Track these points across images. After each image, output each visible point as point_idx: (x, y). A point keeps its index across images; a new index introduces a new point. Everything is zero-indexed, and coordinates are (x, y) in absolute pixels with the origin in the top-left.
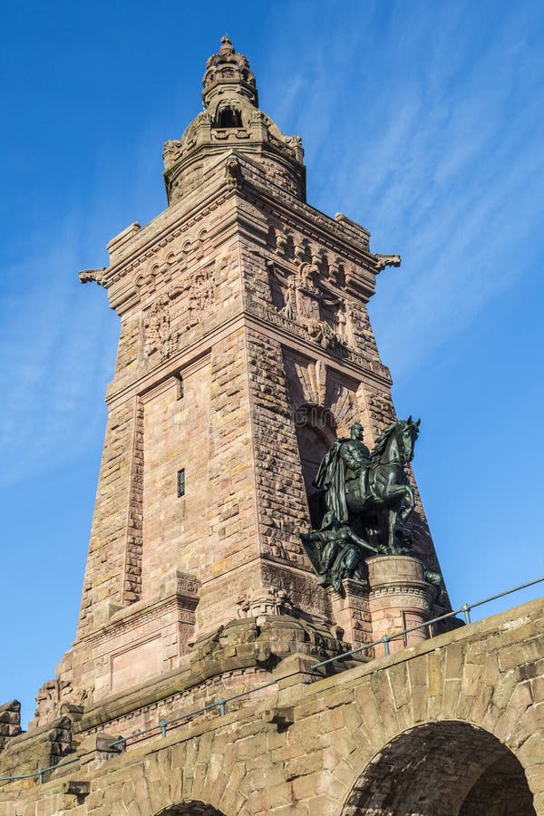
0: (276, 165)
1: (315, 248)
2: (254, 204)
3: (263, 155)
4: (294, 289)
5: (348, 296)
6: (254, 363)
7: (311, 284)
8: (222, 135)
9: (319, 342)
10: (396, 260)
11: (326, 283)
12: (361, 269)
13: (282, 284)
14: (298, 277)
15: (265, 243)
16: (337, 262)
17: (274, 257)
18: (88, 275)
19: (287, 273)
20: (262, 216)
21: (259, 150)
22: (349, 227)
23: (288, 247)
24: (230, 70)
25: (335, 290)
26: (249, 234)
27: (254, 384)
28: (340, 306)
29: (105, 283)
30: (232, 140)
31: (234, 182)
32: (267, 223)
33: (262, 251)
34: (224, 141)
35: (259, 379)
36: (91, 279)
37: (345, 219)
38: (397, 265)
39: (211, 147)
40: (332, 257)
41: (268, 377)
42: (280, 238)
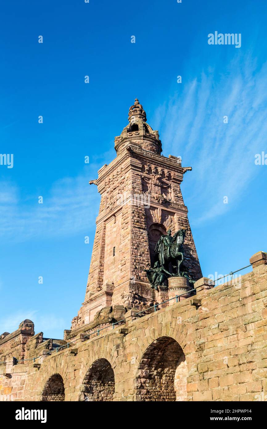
0: (148, 142)
1: (159, 169)
2: (136, 158)
3: (144, 139)
4: (152, 184)
5: (173, 183)
6: (133, 213)
7: (158, 181)
8: (130, 135)
9: (159, 202)
10: (190, 168)
11: (164, 180)
12: (177, 173)
13: (147, 183)
14: (153, 180)
15: (141, 170)
16: (168, 173)
17: (144, 174)
18: (92, 182)
19: (149, 179)
20: (140, 162)
21: (142, 138)
22: (174, 159)
23: (150, 171)
24: (136, 110)
25: (167, 182)
26: (135, 168)
27: (133, 220)
28: (170, 187)
29: (96, 184)
30: (134, 136)
31: (129, 153)
32: (141, 164)
33: (140, 173)
34: (131, 137)
35: (135, 218)
36: (93, 183)
37: (172, 157)
38: (191, 170)
39: (127, 139)
40: (166, 171)
41: (138, 217)
42: (146, 168)
